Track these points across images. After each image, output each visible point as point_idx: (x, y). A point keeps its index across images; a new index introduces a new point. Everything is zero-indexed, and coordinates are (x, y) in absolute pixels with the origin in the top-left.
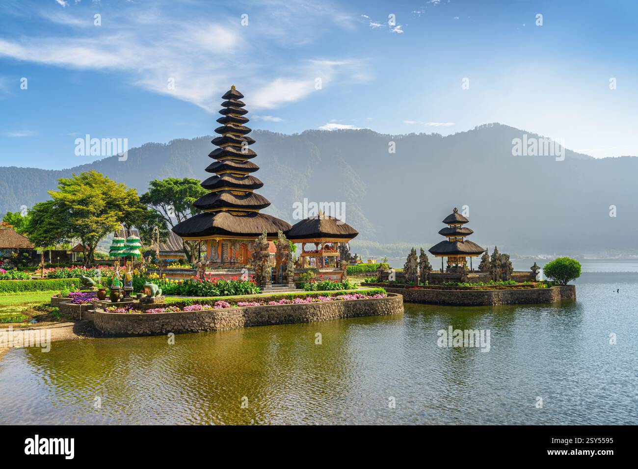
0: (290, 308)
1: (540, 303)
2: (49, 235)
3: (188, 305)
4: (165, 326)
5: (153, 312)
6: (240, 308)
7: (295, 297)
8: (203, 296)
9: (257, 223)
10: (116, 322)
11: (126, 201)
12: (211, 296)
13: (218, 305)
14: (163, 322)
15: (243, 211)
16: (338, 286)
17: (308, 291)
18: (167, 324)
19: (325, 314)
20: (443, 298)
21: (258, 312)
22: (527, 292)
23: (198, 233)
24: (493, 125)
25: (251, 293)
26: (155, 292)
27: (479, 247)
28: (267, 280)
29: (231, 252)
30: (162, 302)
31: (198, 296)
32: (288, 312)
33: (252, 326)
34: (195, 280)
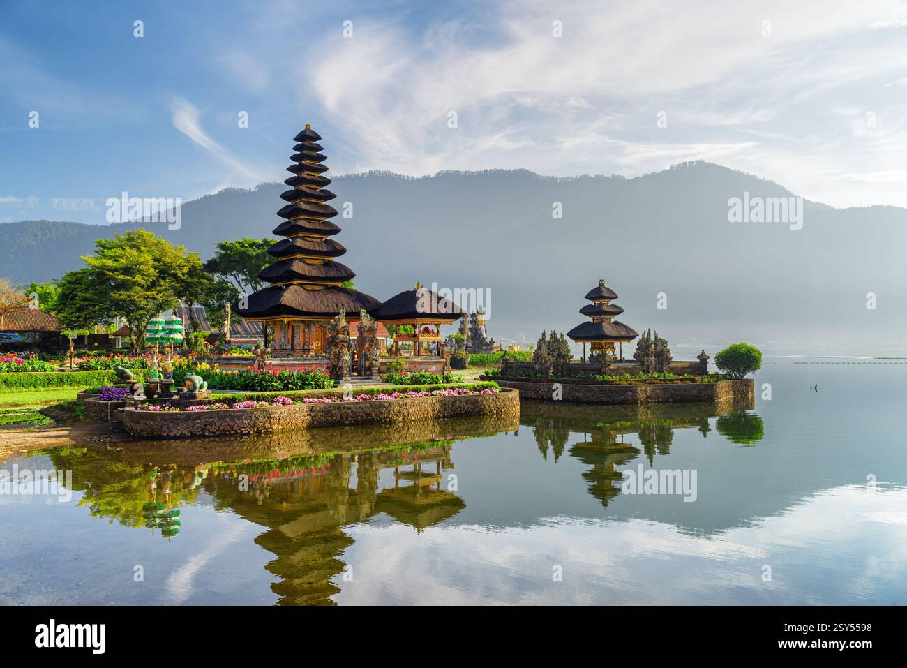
0: (368, 405)
1: (702, 401)
2: (83, 314)
3: (240, 401)
4: (208, 427)
5: (196, 409)
6: (304, 405)
7: (378, 392)
8: (261, 390)
9: (337, 299)
10: (147, 422)
11: (185, 270)
12: (271, 390)
13: (278, 401)
14: (206, 422)
15: (320, 285)
16: (437, 378)
17: (397, 384)
18: (210, 424)
19: (414, 413)
20: (577, 394)
21: (327, 411)
22: (684, 387)
23: (261, 312)
24: (695, 164)
25: (324, 388)
26: (198, 386)
27: (631, 330)
28: (345, 372)
29: (305, 335)
30: (207, 398)
31: (255, 390)
32: (366, 410)
33: (320, 427)
34: (252, 371)
